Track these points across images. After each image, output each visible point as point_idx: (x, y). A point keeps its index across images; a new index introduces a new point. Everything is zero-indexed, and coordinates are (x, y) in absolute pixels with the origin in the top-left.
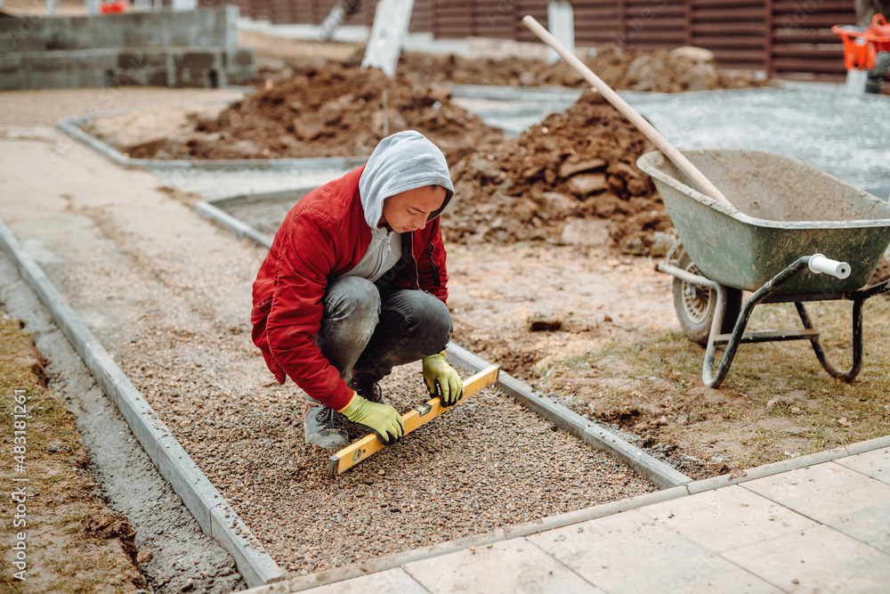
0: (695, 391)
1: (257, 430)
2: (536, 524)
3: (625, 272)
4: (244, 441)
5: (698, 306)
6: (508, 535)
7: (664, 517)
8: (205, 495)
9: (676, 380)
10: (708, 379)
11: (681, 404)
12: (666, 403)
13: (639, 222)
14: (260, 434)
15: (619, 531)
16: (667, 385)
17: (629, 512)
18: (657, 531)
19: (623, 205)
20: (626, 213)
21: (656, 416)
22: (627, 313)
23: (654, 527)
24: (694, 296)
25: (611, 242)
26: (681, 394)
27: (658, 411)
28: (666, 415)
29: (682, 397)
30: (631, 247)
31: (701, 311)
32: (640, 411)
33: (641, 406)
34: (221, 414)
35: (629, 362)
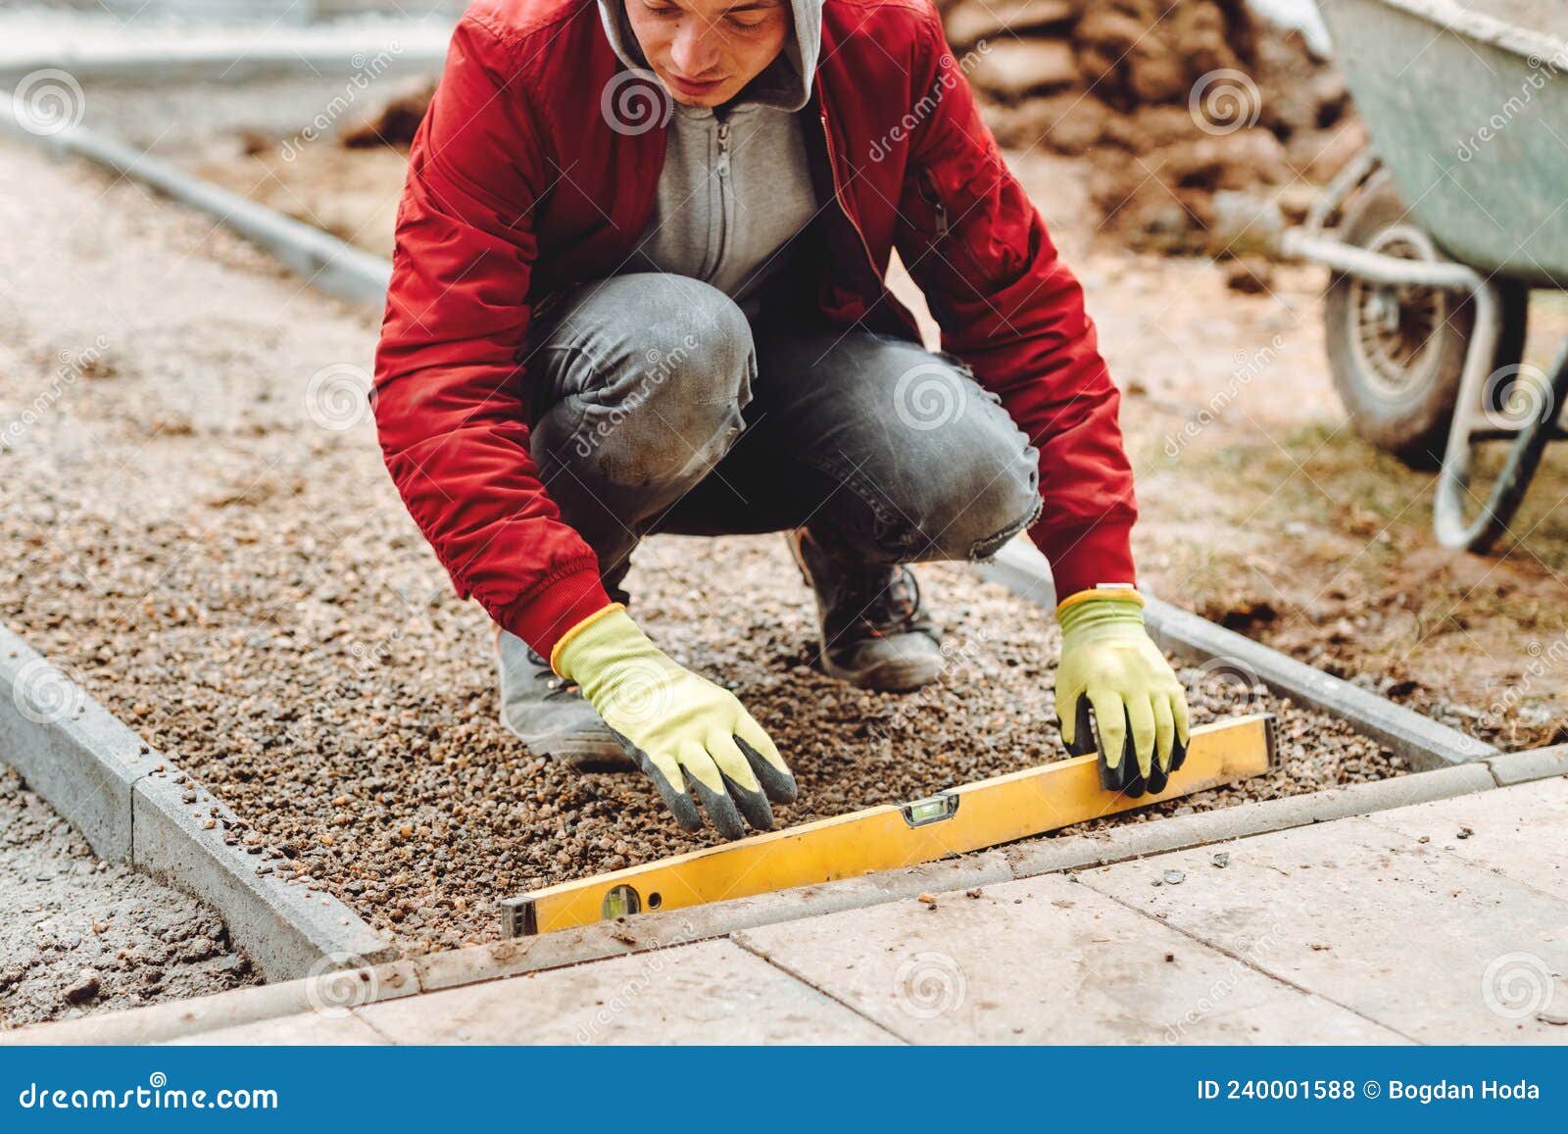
0: (1422, 560)
1: (216, 604)
2: (1092, 842)
3: (1145, 292)
4: (180, 631)
5: (1395, 355)
6: (1020, 866)
7: (1445, 836)
8: (111, 748)
9: (1364, 533)
10: (1452, 531)
11: (1390, 591)
12: (1345, 589)
13: (1167, 170)
14: (225, 615)
15: (1329, 865)
16: (1338, 544)
17: (1345, 823)
18: (1437, 867)
19: (1120, 126)
20: (1129, 148)
21: (1322, 621)
22: (1181, 379)
23: (1425, 857)
24: (1392, 323)
25: (1094, 217)
26: (1388, 565)
27: (1328, 607)
28: (1351, 618)
29: (1391, 575)
30: (1154, 229)
31: (1408, 365)
32: (1274, 605)
33: (1278, 596)
34: (102, 562)
35: (1219, 489)
